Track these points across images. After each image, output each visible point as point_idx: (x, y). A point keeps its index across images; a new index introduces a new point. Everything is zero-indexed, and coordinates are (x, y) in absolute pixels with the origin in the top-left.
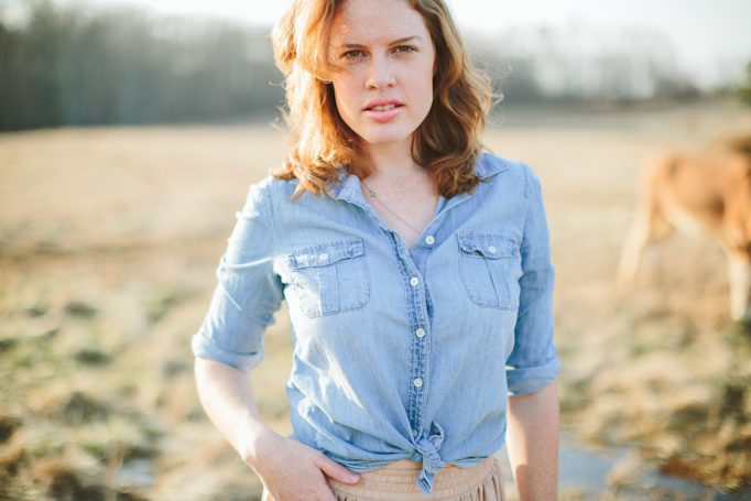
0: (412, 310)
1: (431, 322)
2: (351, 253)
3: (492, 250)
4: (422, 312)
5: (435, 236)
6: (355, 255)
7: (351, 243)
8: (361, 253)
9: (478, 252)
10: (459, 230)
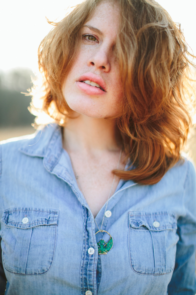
0: (84, 276)
1: (98, 286)
2: (48, 221)
3: (156, 224)
4: (92, 279)
5: (112, 210)
6: (50, 223)
7: (50, 213)
8: (55, 222)
9: (144, 227)
10: (131, 210)
